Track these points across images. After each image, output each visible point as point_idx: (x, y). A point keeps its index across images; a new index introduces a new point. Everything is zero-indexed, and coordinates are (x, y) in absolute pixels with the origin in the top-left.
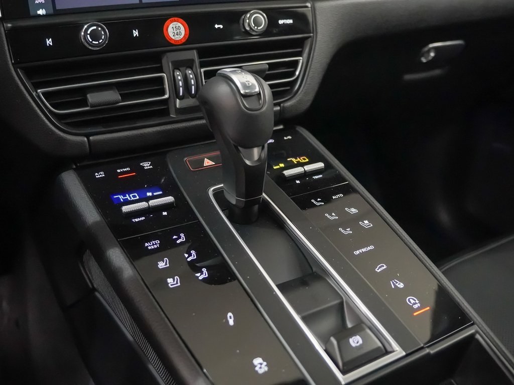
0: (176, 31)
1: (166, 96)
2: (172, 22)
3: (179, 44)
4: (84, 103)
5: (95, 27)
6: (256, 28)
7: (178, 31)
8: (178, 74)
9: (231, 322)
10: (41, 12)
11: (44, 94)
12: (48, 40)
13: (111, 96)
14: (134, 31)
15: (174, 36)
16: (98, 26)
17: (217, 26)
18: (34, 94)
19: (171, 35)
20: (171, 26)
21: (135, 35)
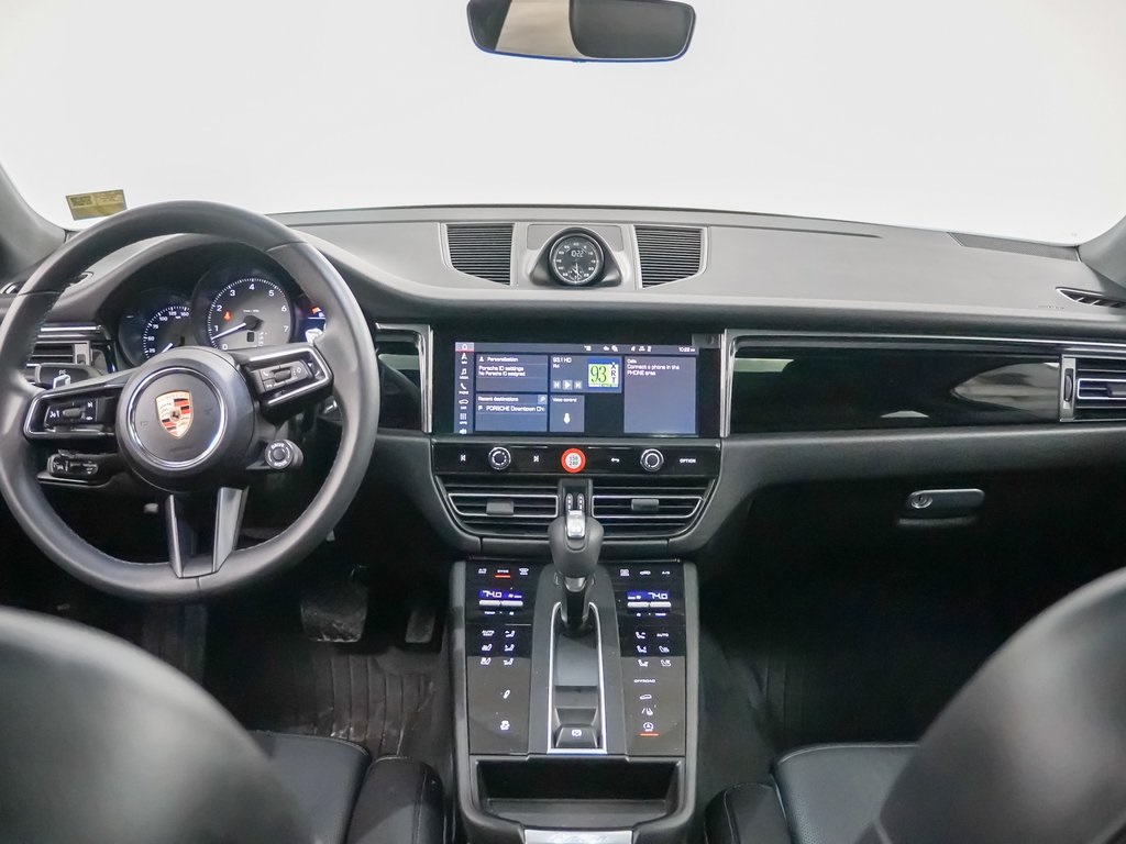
0: (573, 461)
1: (555, 516)
2: (570, 452)
3: (574, 472)
4: (483, 509)
5: (500, 452)
6: (651, 465)
7: (575, 461)
8: (570, 497)
9: (506, 696)
10: (463, 431)
11: (453, 497)
12: (463, 456)
13: (507, 508)
14: (535, 457)
15: (570, 464)
16: (503, 451)
17: (613, 460)
18: (445, 497)
19: (568, 464)
20: (569, 456)
21: (535, 461)
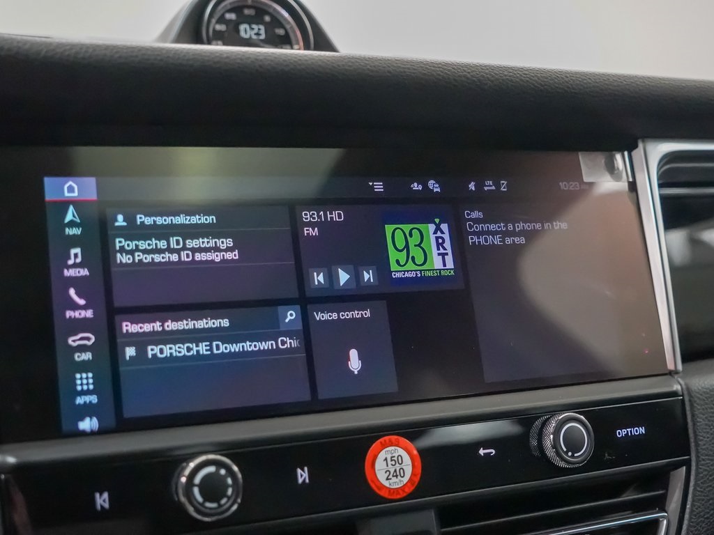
0: (393, 466)
2: (384, 446)
3: (398, 497)
5: (212, 469)
6: (570, 454)
7: (398, 467)
10: (89, 424)
12: (101, 495)
14: (299, 471)
15: (387, 479)
16: (219, 464)
19: (382, 477)
20: (382, 455)
21: (300, 481)
